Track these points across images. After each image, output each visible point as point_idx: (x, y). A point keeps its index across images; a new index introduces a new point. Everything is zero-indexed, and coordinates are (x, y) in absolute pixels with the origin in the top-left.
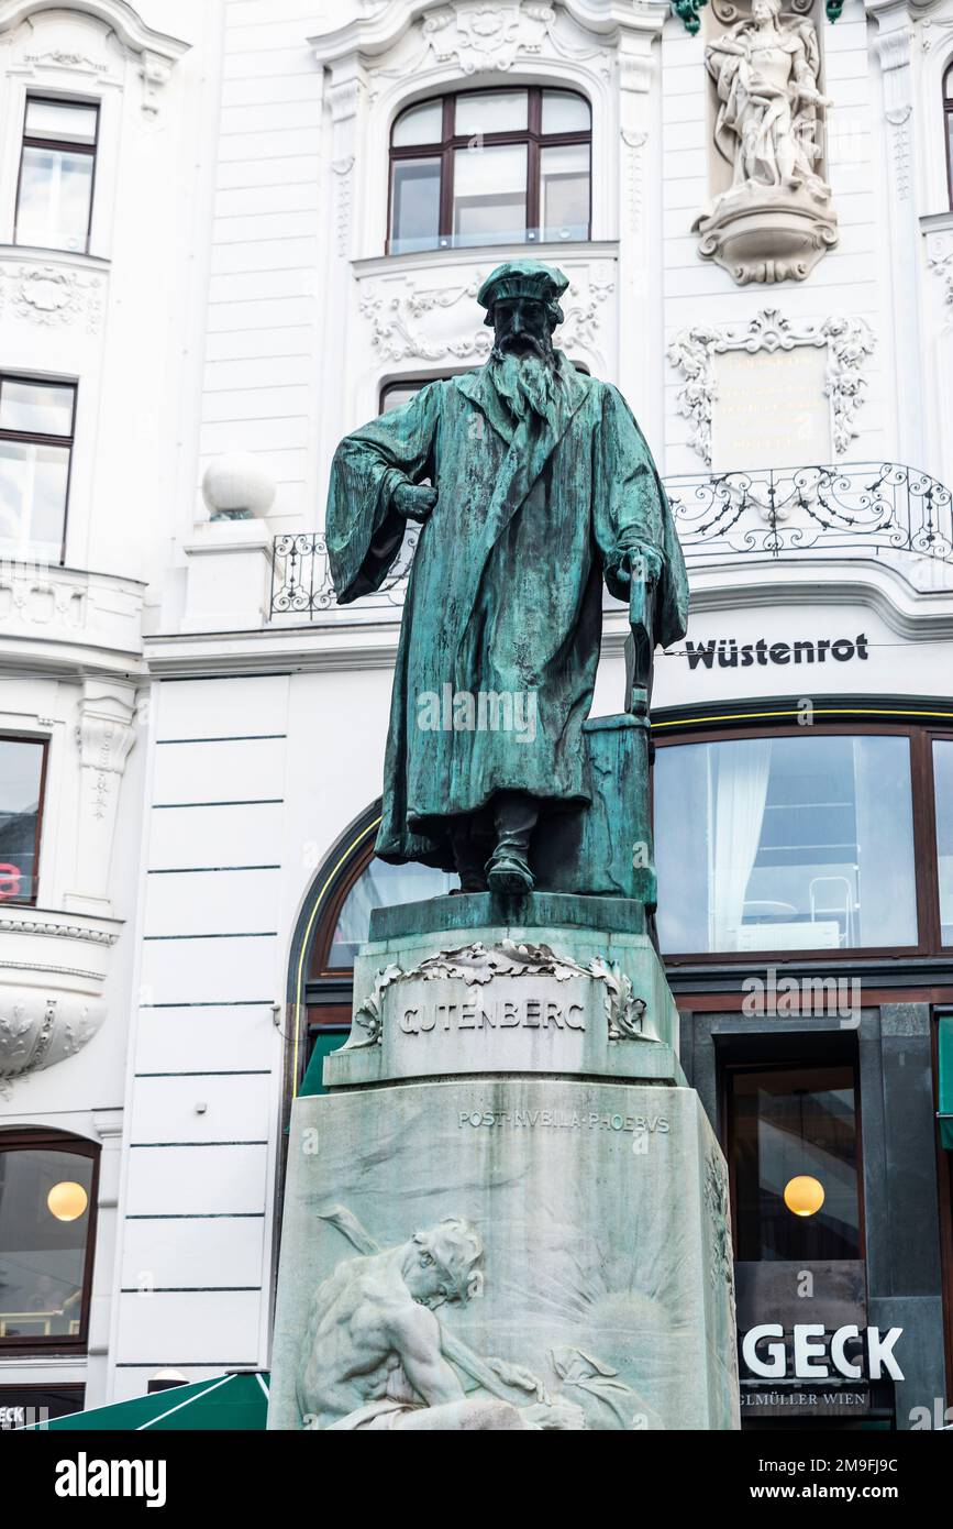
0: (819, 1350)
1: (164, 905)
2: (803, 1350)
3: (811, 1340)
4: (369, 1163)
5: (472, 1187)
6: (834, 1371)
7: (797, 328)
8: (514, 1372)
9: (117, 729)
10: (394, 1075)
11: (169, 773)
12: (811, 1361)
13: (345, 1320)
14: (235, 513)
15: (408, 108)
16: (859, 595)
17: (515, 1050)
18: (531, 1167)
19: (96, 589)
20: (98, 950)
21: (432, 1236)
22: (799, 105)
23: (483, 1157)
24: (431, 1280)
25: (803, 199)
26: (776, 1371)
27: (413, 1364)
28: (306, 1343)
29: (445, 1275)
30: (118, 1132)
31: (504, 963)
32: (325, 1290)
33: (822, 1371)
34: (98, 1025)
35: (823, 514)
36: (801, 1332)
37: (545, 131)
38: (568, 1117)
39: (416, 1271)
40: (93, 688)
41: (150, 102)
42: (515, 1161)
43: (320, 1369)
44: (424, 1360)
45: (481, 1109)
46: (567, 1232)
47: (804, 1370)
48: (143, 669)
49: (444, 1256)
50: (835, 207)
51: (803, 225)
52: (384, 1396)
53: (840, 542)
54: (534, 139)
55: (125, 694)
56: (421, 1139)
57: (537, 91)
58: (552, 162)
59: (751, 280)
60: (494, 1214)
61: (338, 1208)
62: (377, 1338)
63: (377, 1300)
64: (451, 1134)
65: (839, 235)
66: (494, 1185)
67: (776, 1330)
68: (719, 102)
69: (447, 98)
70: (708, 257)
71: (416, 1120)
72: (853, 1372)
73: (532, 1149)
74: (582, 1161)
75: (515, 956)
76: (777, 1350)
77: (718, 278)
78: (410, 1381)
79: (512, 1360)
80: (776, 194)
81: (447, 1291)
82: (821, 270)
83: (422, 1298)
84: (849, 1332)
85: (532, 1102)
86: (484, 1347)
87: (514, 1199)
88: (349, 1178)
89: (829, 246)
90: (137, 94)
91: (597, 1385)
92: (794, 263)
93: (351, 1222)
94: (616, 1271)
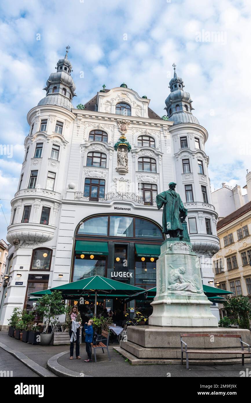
0: (125, 274)
1: (62, 226)
2: (124, 274)
3: (125, 273)
4: (173, 261)
5: (184, 264)
6: (127, 277)
7: (124, 179)
8: (189, 281)
9: (58, 208)
10: (174, 253)
11: (63, 213)
12: (125, 275)
13: (174, 275)
14: (72, 189)
15: (89, 153)
16: (130, 205)
17: (184, 252)
18: (188, 263)
19: (57, 194)
20: (54, 230)
21: (181, 268)
22: (126, 159)
23: (184, 262)
24: (181, 272)
25: (126, 168)
26: (122, 276)
27: (180, 279)
28: (169, 277)
29: (182, 272)
30: (56, 249)
31: (183, 244)
32: (170, 272)
33: (126, 277)
34: (53, 237)
35: (127, 197)
36: (124, 273)
37: (102, 157)
38: (190, 258)
39: (179, 271)
40: (56, 204)
41: (65, 147)
42: (187, 262)
43: (172, 280)
44: (181, 279)
45: (183, 257)
46: (191, 268)
47: (124, 276)
48: (61, 202)
49: (182, 270)
50: (128, 169)
51: (126, 170)
52: (177, 282)
53: (128, 200)
54: (101, 158)
55: (58, 205)
56: (178, 259)
57: (101, 153)
58: (103, 160)
59: (121, 174)
60: (186, 267)
61: (170, 265)
62: (177, 277)
63: (177, 274)
64: (181, 259)
65: (129, 172)
66: (185, 264)
67: (122, 272)
68: (118, 158)
69: (93, 152)
70: (117, 171)
71: (178, 258)
72: (128, 277)
73: (188, 261)
74: (191, 262)
75: (184, 244)
76: (122, 274)
77: (117, 174)
78: (180, 281)
79: (188, 279)
80: (123, 167)
81: (183, 273)
82: (127, 174)
83: (180, 274)
84: (128, 273)
85: (187, 257)
86: (186, 278)
87: (187, 265)
88: (171, 262)
89: (128, 172)
90: (63, 146)
91: (195, 282)
92: (125, 173)
93: (172, 266)
94: (195, 272)
